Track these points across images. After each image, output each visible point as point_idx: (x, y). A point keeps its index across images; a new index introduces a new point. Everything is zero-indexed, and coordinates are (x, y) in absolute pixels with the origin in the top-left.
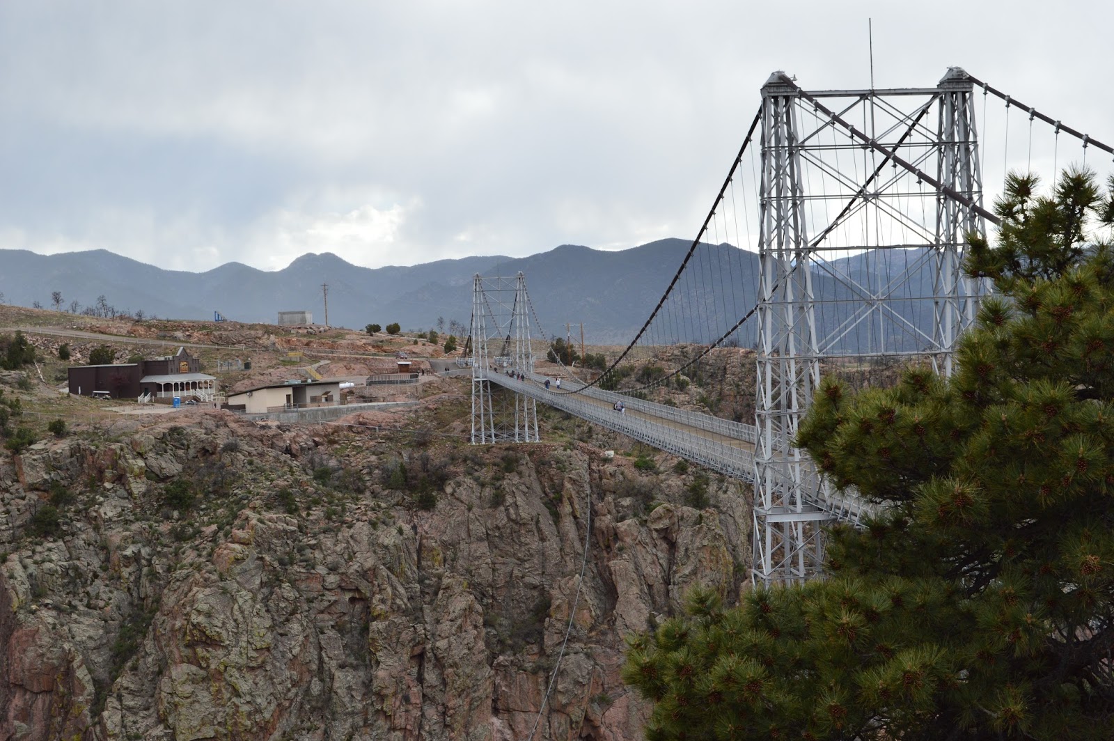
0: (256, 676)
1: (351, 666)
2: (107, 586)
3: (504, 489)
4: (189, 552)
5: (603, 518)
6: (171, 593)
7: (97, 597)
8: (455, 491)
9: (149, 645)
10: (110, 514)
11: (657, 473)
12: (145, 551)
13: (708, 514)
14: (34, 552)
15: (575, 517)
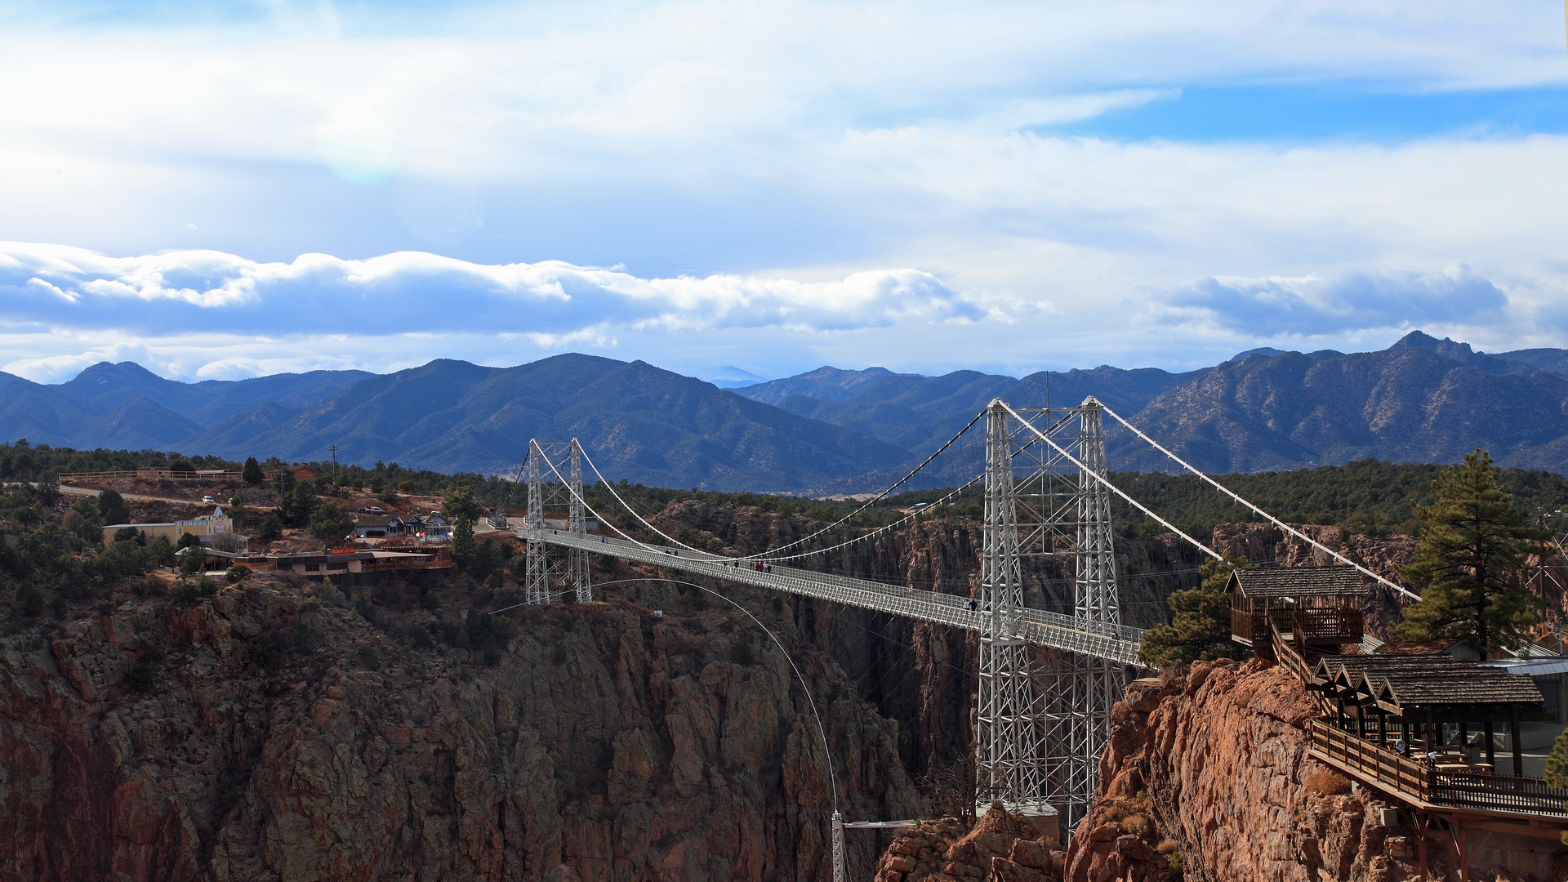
0: (356, 823)
1: (438, 813)
2: (201, 741)
3: (565, 647)
4: (280, 708)
5: (658, 674)
6: (272, 746)
7: (195, 751)
8: (517, 650)
9: (250, 796)
10: (201, 673)
11: (706, 632)
12: (237, 707)
13: (756, 670)
14: (132, 710)
15: (631, 674)
